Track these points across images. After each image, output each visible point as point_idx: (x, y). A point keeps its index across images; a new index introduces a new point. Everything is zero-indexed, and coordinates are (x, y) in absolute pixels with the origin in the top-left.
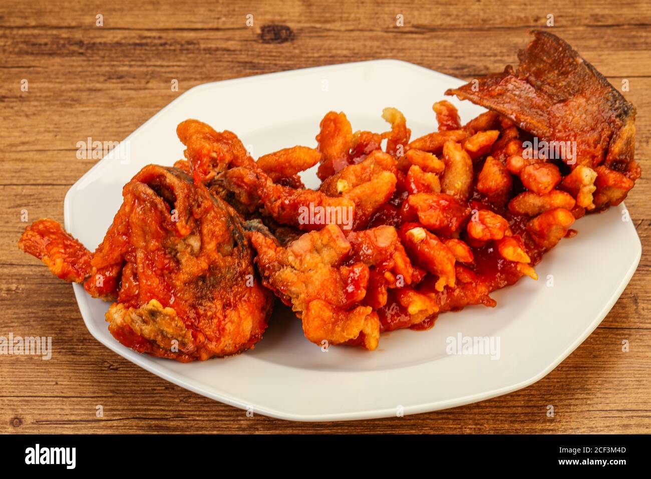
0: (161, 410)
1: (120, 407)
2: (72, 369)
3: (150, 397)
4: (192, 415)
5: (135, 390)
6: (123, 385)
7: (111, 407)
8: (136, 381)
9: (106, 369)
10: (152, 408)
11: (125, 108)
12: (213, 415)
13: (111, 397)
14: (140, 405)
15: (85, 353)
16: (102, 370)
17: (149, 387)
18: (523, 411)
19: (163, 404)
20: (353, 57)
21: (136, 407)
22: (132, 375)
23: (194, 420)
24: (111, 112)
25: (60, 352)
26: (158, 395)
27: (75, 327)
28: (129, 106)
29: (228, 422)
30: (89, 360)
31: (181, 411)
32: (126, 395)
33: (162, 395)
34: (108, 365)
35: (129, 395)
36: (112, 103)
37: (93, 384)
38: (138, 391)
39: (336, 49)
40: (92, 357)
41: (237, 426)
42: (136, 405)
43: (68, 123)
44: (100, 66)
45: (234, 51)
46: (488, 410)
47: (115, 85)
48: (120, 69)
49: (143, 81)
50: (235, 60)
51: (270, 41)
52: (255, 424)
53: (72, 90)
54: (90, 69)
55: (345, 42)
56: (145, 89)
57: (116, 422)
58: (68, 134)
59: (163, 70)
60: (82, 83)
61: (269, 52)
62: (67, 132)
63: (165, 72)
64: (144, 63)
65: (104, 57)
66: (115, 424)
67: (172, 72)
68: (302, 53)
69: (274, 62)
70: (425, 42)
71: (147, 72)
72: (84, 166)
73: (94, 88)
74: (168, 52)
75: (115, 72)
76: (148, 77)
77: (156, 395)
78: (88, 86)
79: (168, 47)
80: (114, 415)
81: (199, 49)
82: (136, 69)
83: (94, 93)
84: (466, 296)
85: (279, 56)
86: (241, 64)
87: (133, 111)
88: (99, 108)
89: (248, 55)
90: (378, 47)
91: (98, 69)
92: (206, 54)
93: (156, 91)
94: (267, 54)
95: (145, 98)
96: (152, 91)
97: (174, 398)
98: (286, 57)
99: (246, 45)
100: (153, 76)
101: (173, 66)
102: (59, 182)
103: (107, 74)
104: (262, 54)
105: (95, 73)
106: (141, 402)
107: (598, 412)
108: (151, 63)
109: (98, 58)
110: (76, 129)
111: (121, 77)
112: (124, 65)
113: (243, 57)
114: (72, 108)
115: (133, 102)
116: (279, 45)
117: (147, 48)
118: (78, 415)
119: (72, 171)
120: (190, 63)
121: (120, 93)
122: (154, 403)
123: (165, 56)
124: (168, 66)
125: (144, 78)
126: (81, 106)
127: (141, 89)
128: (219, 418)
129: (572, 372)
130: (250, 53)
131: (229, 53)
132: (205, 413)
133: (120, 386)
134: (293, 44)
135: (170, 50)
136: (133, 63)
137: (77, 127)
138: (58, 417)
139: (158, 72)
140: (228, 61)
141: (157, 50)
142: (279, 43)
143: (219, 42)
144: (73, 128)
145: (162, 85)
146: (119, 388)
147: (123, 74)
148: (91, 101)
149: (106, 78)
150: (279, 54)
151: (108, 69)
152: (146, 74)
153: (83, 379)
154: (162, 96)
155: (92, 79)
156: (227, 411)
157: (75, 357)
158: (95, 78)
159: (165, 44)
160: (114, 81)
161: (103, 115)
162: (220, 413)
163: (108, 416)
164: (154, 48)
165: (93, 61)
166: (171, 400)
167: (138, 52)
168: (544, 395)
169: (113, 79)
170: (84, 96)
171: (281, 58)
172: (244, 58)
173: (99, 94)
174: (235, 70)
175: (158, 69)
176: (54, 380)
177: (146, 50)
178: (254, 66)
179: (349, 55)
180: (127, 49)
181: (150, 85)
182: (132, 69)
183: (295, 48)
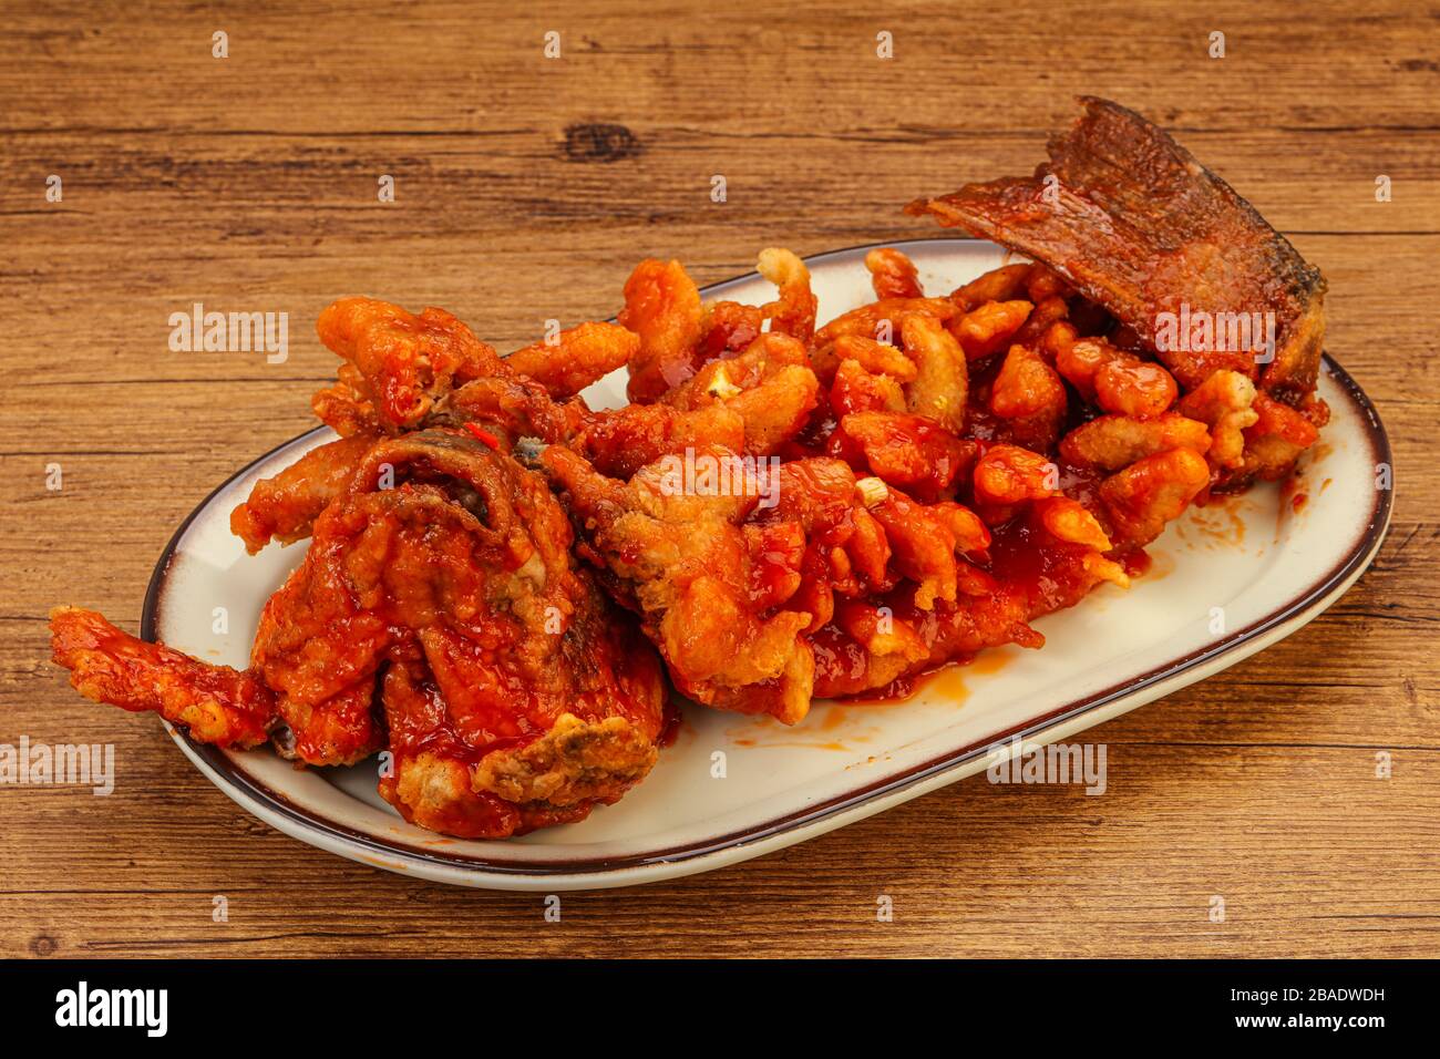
0: (367, 917)
1: (273, 912)
2: (164, 834)
3: (340, 890)
4: (437, 927)
5: (307, 877)
6: (280, 865)
7: (254, 912)
8: (308, 858)
9: (243, 833)
10: (345, 912)
11: (268, 296)
12: (483, 927)
13: (253, 891)
14: (318, 907)
15: (194, 800)
16: (232, 836)
17: (339, 869)
18: (1171, 918)
19: (370, 905)
20: (770, 189)
21: (311, 912)
23: (439, 938)
25: (137, 799)
26: (360, 886)
28: (277, 292)
29: (517, 942)
30: (204, 814)
31: (412, 918)
32: (286, 887)
33: (367, 886)
34: (247, 825)
35: (293, 887)
36: (238, 286)
37: (212, 864)
38: (314, 877)
39: (733, 173)
40: (209, 809)
41: (536, 950)
42: (311, 908)
43: (142, 326)
44: (210, 209)
45: (507, 177)
46: (1092, 915)
47: (245, 248)
48: (256, 215)
49: (308, 240)
50: (509, 196)
51: (587, 157)
52: (578, 946)
53: (151, 259)
54: (190, 215)
55: (752, 160)
56: (312, 255)
57: (266, 942)
58: (142, 349)
59: (352, 216)
60: (170, 244)
61: (585, 180)
62: (140, 344)
63: (356, 221)
64: (309, 204)
65: (218, 191)
66: (265, 948)
67: (370, 221)
68: (659, 180)
69: (596, 200)
70: (928, 159)
71: (316, 220)
72: (180, 413)
73: (199, 255)
74: (361, 179)
75: (245, 221)
76: (319, 231)
77: (355, 886)
78: (184, 250)
79: (360, 170)
81: (429, 175)
82: (292, 214)
83: (199, 263)
85: (607, 189)
86: (523, 205)
87: (287, 300)
88: (212, 296)
89: (537, 185)
90: (825, 170)
91: (206, 215)
92: (445, 183)
93: (336, 260)
94: (581, 183)
95: (312, 273)
96: (328, 260)
97: (398, 892)
98: (623, 189)
99: (533, 165)
100: (329, 227)
101: (373, 208)
102: (125, 448)
103: (227, 225)
104: (571, 183)
105: (200, 224)
106: (322, 900)
107: (1335, 921)
108: (324, 204)
109: (205, 193)
111: (259, 232)
112: (264, 207)
113: (528, 191)
114: (151, 295)
115: (284, 281)
116: (605, 166)
117: (315, 172)
118: (181, 929)
119: (153, 424)
120: (411, 203)
121: (257, 265)
122: (350, 903)
123: (354, 188)
124: (362, 209)
125: (308, 234)
126: (171, 291)
127: (302, 256)
128: (496, 934)
130: (542, 182)
131: (496, 181)
132: (464, 923)
133: (274, 868)
134: (637, 163)
135: (365, 176)
136: (283, 203)
137: (163, 334)
138: (138, 934)
139: (341, 221)
140: (496, 199)
141: (338, 175)
142: (607, 161)
143: (473, 159)
144: (155, 336)
145: (351, 247)
146: (273, 873)
147: (263, 224)
148: (193, 281)
149: (224, 234)
150: (606, 184)
151: (228, 214)
152: (314, 225)
153: (192, 853)
154: (349, 270)
155: (193, 235)
156: (513, 918)
157: (173, 808)
158: (203, 233)
159: (354, 163)
160: (244, 239)
162: (499, 923)
163: (249, 931)
164: (329, 172)
165: (194, 198)
167: (294, 179)
169: (240, 235)
170: (177, 269)
171: (612, 192)
172: (530, 193)
173: (210, 266)
174: (511, 216)
175: (338, 215)
176: (125, 856)
177: (311, 176)
178: (554, 209)
179: (761, 186)
180: (269, 175)
181: (321, 248)
183: (641, 171)
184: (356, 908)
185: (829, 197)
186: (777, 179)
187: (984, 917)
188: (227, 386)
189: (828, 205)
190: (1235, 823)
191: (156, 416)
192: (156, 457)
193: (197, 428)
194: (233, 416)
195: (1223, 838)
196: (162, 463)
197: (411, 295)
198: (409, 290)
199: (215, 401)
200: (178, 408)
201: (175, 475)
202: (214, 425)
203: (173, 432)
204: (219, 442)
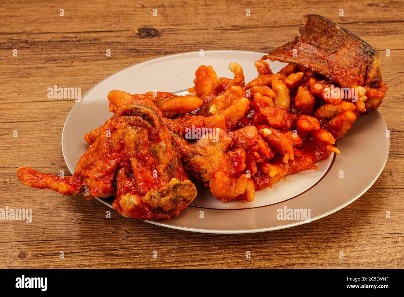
0: (112, 245)
1: (86, 245)
3: (103, 238)
4: (131, 247)
5: (93, 235)
6: (85, 232)
7: (80, 245)
8: (93, 230)
9: (74, 223)
10: (105, 244)
11: (60, 78)
12: (144, 246)
13: (79, 239)
14: (98, 243)
15: (59, 215)
16: (71, 224)
17: (102, 232)
18: (333, 236)
19: (112, 241)
20: (197, 44)
21: (96, 244)
22: (90, 226)
23: (133, 250)
24: (52, 80)
25: (43, 215)
26: (108, 237)
27: (50, 201)
28: (63, 76)
30: (62, 219)
31: (124, 245)
32: (88, 238)
33: (111, 237)
34: (75, 221)
35: (90, 238)
36: (52, 75)
38: (96, 235)
39: (187, 40)
40: (63, 217)
41: (160, 252)
42: (96, 243)
43: (26, 87)
44: (41, 54)
45: (123, 43)
46: (312, 236)
47: (52, 65)
48: (54, 55)
49: (69, 62)
50: (125, 48)
51: (145, 37)
52: (171, 250)
53: (26, 68)
54: (35, 56)
55: (191, 36)
56: (71, 66)
57: (85, 252)
58: (27, 93)
59: (81, 55)
60: (31, 64)
61: (145, 43)
62: (26, 92)
63: (82, 56)
64: (68, 52)
65: (42, 49)
66: (84, 254)
67: (86, 56)
68: (166, 43)
69: (149, 49)
70: (240, 34)
71: (71, 56)
72: (40, 110)
73: (39, 67)
74: (82, 45)
75: (51, 57)
76: (72, 59)
77: (107, 237)
78: (35, 66)
79: (81, 42)
80: (83, 249)
81: (101, 43)
82: (64, 55)
83: (39, 69)
84: (300, 165)
85: (152, 45)
86: (129, 51)
87: (66, 78)
88: (45, 78)
89: (132, 45)
90: (212, 38)
91: (40, 56)
92: (106, 45)
93: (79, 67)
94: (144, 44)
95: (72, 71)
96: (76, 67)
97: (119, 238)
98: (156, 45)
99: (130, 40)
100: (75, 58)
101: (87, 53)
102: (26, 120)
103: (46, 59)
104: (141, 44)
105: (38, 58)
106: (98, 241)
107: (377, 235)
108: (73, 52)
109: (38, 50)
110: (32, 90)
111: (55, 60)
112: (56, 53)
113: (129, 46)
114: (27, 78)
115: (64, 73)
116: (151, 39)
117: (69, 43)
119: (33, 114)
120: (97, 51)
121: (56, 69)
122: (106, 241)
123: (81, 47)
124: (84, 53)
125: (70, 60)
126: (33, 77)
127: (68, 66)
129: (359, 214)
130: (133, 44)
131: (120, 44)
132: (139, 245)
134: (159, 38)
135: (83, 44)
136: (61, 52)
137: (32, 89)
138: (48, 252)
139: (78, 56)
140: (121, 49)
141: (76, 44)
142: (151, 38)
143: (113, 38)
144: (30, 90)
145: (82, 63)
146: (83, 234)
147: (56, 58)
148: (39, 74)
149: (46, 61)
150: (151, 44)
151: (46, 56)
152: (71, 58)
153: (60, 230)
154: (82, 70)
155: (37, 61)
156: (152, 244)
157: (53, 218)
158: (39, 61)
159: (80, 41)
160: (51, 62)
161: (47, 82)
162: (148, 245)
163: (79, 250)
164: (73, 43)
165: (36, 51)
166: (117, 239)
167: (63, 45)
168: (344, 227)
169: (50, 61)
170: (34, 71)
171: (153, 46)
172: (130, 47)
173: (43, 70)
174: (126, 54)
175: (77, 55)
176: (42, 231)
178: (138, 51)
179: (194, 43)
180: (56, 44)
181: (73, 64)
182: (61, 55)
183: (161, 40)
184: (108, 242)
185: (214, 46)
186: (199, 41)
187: (282, 238)
188: (52, 102)
189: (214, 48)
190: (348, 210)
191: (34, 111)
192: (35, 123)
193: (46, 114)
194: (55, 111)
195: (344, 215)
196: (37, 124)
197: (101, 76)
198: (100, 75)
199: (50, 106)
200: (39, 109)
201: (41, 127)
202: (50, 113)
203: (39, 115)
204: (52, 118)
